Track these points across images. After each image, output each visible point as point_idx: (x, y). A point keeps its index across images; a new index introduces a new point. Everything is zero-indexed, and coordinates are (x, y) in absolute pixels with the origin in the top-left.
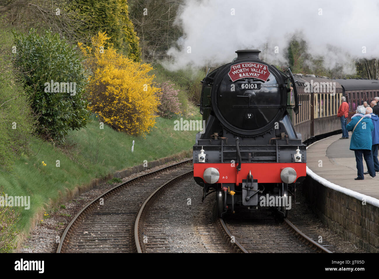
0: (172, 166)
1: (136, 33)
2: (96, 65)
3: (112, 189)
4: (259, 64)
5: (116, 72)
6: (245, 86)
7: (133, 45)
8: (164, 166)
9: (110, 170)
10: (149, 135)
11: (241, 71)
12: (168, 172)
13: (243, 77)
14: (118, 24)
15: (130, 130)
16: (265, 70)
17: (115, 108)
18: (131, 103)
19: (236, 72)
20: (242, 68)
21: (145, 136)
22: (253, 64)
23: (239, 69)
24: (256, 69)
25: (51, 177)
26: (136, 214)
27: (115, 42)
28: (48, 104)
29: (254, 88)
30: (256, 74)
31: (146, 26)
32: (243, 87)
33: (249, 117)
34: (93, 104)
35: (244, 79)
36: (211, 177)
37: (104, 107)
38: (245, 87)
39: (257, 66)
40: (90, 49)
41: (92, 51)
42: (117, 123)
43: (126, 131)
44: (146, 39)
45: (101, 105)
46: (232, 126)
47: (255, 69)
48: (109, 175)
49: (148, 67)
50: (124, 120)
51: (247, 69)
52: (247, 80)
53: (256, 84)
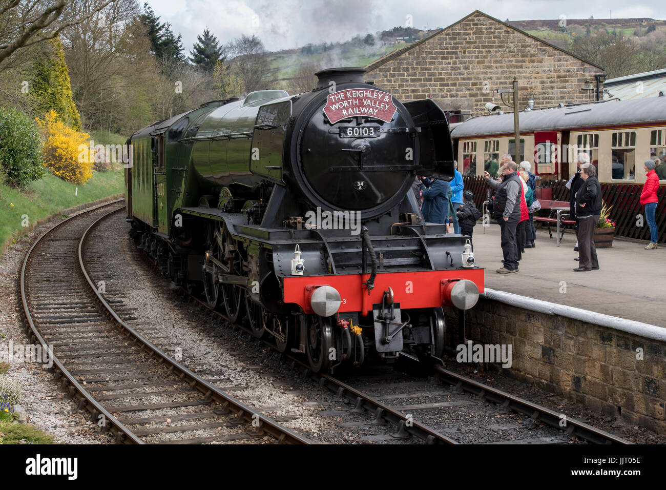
0: (105, 206)
1: (77, 111)
2: (49, 133)
3: (62, 222)
4: (376, 92)
5: (64, 139)
6: (353, 131)
7: (75, 120)
8: (99, 206)
9: (60, 209)
10: (88, 183)
11: (346, 104)
12: (102, 210)
13: (349, 115)
14: (64, 104)
15: (74, 180)
16: (386, 103)
17: (63, 165)
18: (74, 161)
19: (337, 106)
20: (346, 98)
21: (85, 184)
22: (366, 92)
23: (343, 100)
24: (371, 100)
26: (79, 240)
27: (62, 117)
29: (369, 134)
30: (371, 109)
31: (84, 106)
32: (350, 133)
33: (360, 188)
34: (47, 162)
35: (352, 119)
36: (325, 303)
37: (55, 164)
38: (353, 133)
39: (372, 95)
40: (44, 122)
41: (46, 123)
42: (64, 175)
43: (71, 181)
44: (84, 116)
45: (53, 163)
46: (328, 204)
47: (369, 100)
48: (60, 212)
49: (87, 135)
50: (69, 173)
51: (356, 101)
52: (357, 121)
53: (372, 127)
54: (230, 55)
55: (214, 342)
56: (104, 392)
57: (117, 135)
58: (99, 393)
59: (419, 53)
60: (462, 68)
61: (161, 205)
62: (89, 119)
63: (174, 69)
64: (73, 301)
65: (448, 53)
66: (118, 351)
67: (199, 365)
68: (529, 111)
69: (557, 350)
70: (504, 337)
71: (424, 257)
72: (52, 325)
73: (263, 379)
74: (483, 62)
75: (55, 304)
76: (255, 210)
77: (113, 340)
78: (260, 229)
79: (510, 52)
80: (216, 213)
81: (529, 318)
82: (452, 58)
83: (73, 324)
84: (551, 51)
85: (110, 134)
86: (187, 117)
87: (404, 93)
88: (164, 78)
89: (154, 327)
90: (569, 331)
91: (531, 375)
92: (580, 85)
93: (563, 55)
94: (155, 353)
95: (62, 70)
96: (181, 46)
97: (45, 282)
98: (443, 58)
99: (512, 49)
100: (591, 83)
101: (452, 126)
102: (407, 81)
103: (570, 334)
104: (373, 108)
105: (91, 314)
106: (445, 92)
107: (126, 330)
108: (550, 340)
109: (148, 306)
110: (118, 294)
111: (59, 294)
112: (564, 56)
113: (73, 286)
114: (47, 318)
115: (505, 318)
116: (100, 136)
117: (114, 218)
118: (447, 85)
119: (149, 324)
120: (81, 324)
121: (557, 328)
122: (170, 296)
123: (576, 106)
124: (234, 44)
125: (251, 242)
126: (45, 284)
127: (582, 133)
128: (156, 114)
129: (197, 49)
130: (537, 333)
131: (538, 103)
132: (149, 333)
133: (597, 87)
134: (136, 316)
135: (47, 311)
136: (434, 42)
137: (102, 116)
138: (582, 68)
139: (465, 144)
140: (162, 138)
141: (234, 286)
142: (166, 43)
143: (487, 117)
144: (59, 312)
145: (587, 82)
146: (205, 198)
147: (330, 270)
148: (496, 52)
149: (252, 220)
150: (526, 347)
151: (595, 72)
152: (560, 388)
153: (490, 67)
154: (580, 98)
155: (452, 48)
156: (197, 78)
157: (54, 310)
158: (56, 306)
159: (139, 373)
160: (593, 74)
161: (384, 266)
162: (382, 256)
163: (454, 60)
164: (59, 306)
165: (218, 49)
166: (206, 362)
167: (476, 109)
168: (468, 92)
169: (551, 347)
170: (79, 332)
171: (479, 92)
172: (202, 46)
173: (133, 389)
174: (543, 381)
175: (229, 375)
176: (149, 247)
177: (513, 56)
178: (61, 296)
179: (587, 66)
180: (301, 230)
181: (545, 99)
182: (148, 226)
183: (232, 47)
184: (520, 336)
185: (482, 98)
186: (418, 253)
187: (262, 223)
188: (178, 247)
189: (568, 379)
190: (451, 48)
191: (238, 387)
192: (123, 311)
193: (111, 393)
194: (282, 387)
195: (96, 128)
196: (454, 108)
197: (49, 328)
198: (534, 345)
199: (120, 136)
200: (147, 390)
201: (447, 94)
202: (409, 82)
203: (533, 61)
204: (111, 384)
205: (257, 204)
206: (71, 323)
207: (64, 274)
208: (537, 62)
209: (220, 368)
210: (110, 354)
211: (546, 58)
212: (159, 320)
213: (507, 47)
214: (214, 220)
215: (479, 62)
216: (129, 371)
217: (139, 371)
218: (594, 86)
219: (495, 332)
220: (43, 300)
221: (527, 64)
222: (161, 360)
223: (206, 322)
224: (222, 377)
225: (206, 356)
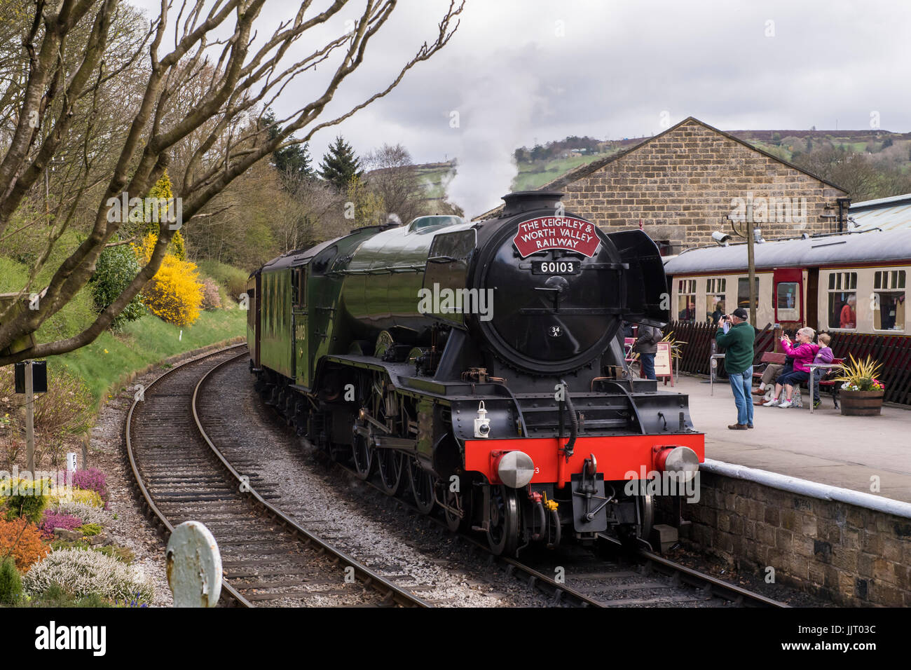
3: (165, 374)
4: (576, 220)
6: (548, 266)
7: (178, 246)
8: (208, 353)
9: (163, 357)
10: (194, 325)
11: (540, 234)
12: (212, 359)
13: (543, 248)
15: (177, 321)
16: (588, 233)
17: (164, 302)
18: (178, 297)
19: (529, 237)
20: (541, 227)
21: (190, 326)
22: (565, 221)
23: (536, 230)
24: (570, 229)
25: (112, 363)
26: (191, 396)
28: (108, 298)
29: (567, 270)
30: (570, 240)
32: (545, 269)
33: (556, 334)
35: (547, 252)
36: (515, 472)
37: (154, 300)
38: (548, 269)
39: (572, 224)
41: (143, 250)
42: (165, 315)
43: (174, 323)
44: (189, 241)
45: (151, 299)
47: (568, 230)
48: (162, 361)
49: (193, 265)
50: (171, 312)
51: (552, 230)
52: (553, 255)
53: (571, 262)
54: (368, 168)
55: (383, 528)
56: (255, 591)
57: (227, 266)
58: (247, 591)
59: (618, 169)
60: (671, 188)
61: (300, 352)
62: (195, 245)
63: (300, 184)
64: (195, 473)
65: (654, 169)
66: (263, 538)
67: (370, 557)
68: (763, 243)
69: (835, 545)
70: (762, 528)
71: (633, 419)
72: (173, 504)
73: (453, 577)
74: (698, 181)
75: (174, 477)
76: (426, 360)
77: (254, 523)
78: (433, 381)
79: (731, 169)
80: (374, 363)
81: (797, 504)
82: (658, 175)
83: (201, 503)
84: (783, 168)
85: (220, 265)
86: (334, 246)
87: (599, 218)
88: (287, 195)
89: (303, 507)
90: (851, 522)
91: (800, 577)
92: (818, 212)
93: (797, 174)
94: (313, 541)
95: (163, 184)
96: (308, 157)
97: (156, 449)
98: (648, 175)
99: (733, 165)
100: (832, 209)
101: (664, 259)
102: (603, 203)
103: (853, 525)
104: (572, 240)
105: (221, 490)
106: (650, 218)
107: (270, 511)
108: (825, 533)
109: (291, 481)
110: (250, 465)
111: (176, 465)
112: (799, 175)
113: (193, 454)
114: (166, 494)
115: (763, 503)
116: (207, 267)
117: (230, 369)
118: (653, 209)
119: (296, 503)
120: (209, 502)
121: (835, 517)
122: (317, 469)
123: (823, 238)
124: (374, 154)
125: (422, 397)
126: (156, 452)
127: (835, 271)
128: (276, 240)
129: (328, 161)
130: (808, 524)
131: (766, 233)
132: (298, 516)
133: (840, 213)
134: (278, 493)
135: (166, 485)
136: (636, 156)
137: (211, 242)
138: (821, 191)
139: (681, 282)
140: (303, 271)
141: (394, 451)
142: (290, 153)
143: (708, 248)
144: (180, 488)
145: (827, 208)
146: (358, 344)
147: (520, 433)
148: (714, 169)
149: (420, 371)
150: (792, 541)
151: (838, 195)
152: (838, 594)
153: (706, 187)
154: (818, 228)
155: (659, 163)
156: (327, 197)
157: (173, 485)
158: (175, 479)
159: (294, 567)
160: (835, 198)
161: (585, 429)
162: (582, 417)
163: (662, 177)
164: (179, 479)
165: (353, 160)
166: (378, 554)
167: (689, 239)
168: (678, 218)
169: (827, 541)
170: (209, 512)
171: (692, 218)
172: (334, 157)
173: (291, 587)
174: (816, 584)
175: (410, 571)
176: (283, 403)
177: (735, 174)
178: (179, 466)
179: (827, 188)
180: (484, 383)
181: (775, 228)
182: (282, 377)
183: (371, 159)
184: (784, 526)
185: (697, 226)
186: (625, 414)
187: (436, 375)
188: (322, 403)
189: (850, 583)
190: (657, 162)
191: (423, 586)
192: (260, 487)
193: (263, 592)
194: (479, 588)
195: (202, 257)
196: (661, 238)
197: (171, 507)
198: (803, 539)
199: (231, 268)
200: (308, 588)
201: (652, 220)
202: (605, 204)
203: (760, 181)
204: (261, 581)
205: (427, 351)
206: (197, 501)
207: (178, 439)
208: (766, 182)
209: (396, 561)
210: (253, 542)
211: (776, 177)
212: (308, 499)
213: (728, 163)
214: (372, 371)
215: (692, 181)
216: (282, 564)
217: (294, 564)
218: (836, 213)
219: (750, 521)
220: (157, 472)
221: (753, 184)
222: (321, 551)
223: (368, 503)
224: (401, 573)
225: (376, 546)
